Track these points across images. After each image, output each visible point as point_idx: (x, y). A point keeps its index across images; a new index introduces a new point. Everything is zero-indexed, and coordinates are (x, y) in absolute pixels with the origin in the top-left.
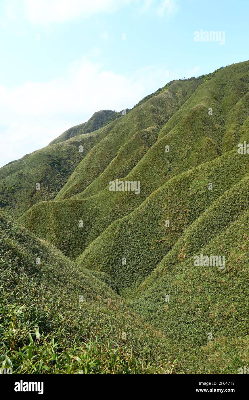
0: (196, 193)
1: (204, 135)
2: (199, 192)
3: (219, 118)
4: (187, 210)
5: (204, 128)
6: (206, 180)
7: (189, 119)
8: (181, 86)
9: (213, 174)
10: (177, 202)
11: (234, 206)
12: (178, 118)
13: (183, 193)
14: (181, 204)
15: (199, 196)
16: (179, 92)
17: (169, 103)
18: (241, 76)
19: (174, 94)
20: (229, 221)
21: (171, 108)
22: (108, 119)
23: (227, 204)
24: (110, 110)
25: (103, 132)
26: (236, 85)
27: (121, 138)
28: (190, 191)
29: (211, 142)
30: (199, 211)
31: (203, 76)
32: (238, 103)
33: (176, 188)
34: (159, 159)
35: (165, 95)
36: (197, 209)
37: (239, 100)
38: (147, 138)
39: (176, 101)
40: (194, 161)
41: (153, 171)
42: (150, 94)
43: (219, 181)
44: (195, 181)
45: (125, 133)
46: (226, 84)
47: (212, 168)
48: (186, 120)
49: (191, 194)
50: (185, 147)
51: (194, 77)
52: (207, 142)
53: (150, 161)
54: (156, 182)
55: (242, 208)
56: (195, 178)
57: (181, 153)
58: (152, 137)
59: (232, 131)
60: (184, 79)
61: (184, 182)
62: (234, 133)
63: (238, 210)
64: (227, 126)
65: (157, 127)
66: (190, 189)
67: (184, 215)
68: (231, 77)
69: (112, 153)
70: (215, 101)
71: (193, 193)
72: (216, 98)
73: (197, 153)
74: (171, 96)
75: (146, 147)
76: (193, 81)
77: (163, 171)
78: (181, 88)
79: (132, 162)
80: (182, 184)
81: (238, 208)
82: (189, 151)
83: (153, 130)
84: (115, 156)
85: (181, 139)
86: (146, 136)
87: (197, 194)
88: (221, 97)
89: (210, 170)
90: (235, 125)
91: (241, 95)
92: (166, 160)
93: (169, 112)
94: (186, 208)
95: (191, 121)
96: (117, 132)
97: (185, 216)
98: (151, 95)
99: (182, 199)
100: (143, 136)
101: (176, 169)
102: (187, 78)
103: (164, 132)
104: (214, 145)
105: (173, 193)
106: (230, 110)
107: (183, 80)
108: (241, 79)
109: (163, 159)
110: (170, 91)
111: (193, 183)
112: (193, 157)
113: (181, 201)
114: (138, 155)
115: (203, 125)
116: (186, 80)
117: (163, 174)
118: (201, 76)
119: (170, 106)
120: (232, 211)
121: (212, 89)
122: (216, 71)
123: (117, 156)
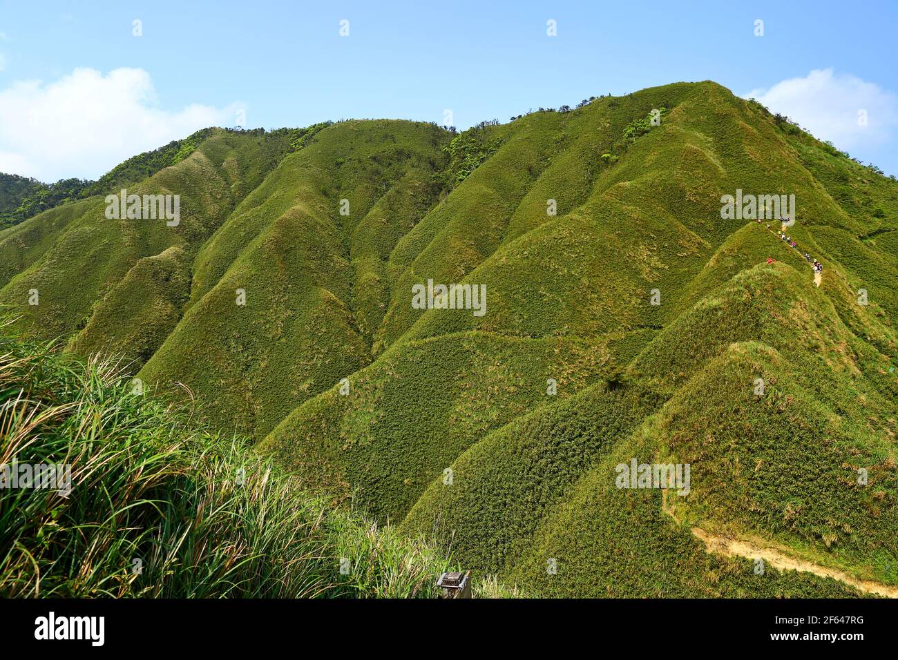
0: (357, 443)
1: (315, 284)
2: (362, 439)
3: (337, 241)
4: (343, 483)
5: (312, 266)
6: (372, 411)
7: (278, 243)
8: (234, 148)
9: (385, 398)
10: (319, 468)
11: (495, 495)
12: (242, 234)
13: (329, 446)
14: (330, 472)
15: (364, 448)
16: (230, 160)
17: (208, 187)
18: (373, 150)
19: (218, 164)
20: (493, 526)
21: (215, 201)
22: (14, 201)
23: (481, 492)
24: (17, 176)
25: (9, 243)
26: (364, 169)
27: (85, 273)
28: (343, 439)
29: (334, 302)
30: (371, 484)
31: (285, 132)
32: (373, 211)
33: (311, 436)
34: (216, 341)
35: (196, 165)
36: (365, 478)
37: (373, 203)
38: (167, 280)
39: (224, 183)
40: (303, 347)
41: (205, 372)
42: (147, 152)
43: (401, 413)
44: (349, 416)
45: (97, 260)
46: (342, 163)
47: (379, 383)
48: (273, 247)
49: (346, 446)
50: (276, 311)
51: (262, 130)
52: (327, 302)
53: (195, 348)
54: (216, 402)
55: (512, 500)
56: (347, 408)
57: (268, 326)
58: (179, 277)
59: (373, 275)
60: (238, 128)
61: (328, 420)
62: (378, 281)
63: (505, 504)
64: (357, 261)
65: (186, 249)
66: (342, 434)
67: (339, 497)
68: (352, 149)
69: (59, 316)
70: (324, 199)
71: (350, 443)
72: (325, 193)
73: (308, 328)
74: (210, 169)
75: (167, 304)
76: (260, 139)
77: (230, 372)
78: (233, 152)
79: (132, 343)
80: (324, 425)
81: (504, 499)
82: (289, 321)
83: (178, 257)
84: (81, 327)
85: (264, 291)
86: (164, 275)
87: (360, 444)
88: (335, 191)
89: (376, 388)
90: (373, 259)
91: (378, 193)
92: (233, 344)
93: (212, 210)
94: (341, 480)
95: (284, 248)
96: (73, 256)
97: (341, 499)
98: (151, 153)
99: (330, 460)
100: (155, 274)
101: (263, 365)
102: (246, 129)
103: (210, 265)
104: (340, 307)
105: (308, 448)
106: (358, 222)
107: (237, 132)
108: (374, 159)
109: (225, 341)
110: (207, 155)
111: (346, 419)
112: (298, 337)
113: (329, 466)
114: (148, 324)
115: (309, 258)
116: (243, 132)
117: (231, 380)
118: (280, 130)
119: (211, 193)
120: (494, 507)
121: (315, 170)
122: (318, 128)
123: (86, 329)
